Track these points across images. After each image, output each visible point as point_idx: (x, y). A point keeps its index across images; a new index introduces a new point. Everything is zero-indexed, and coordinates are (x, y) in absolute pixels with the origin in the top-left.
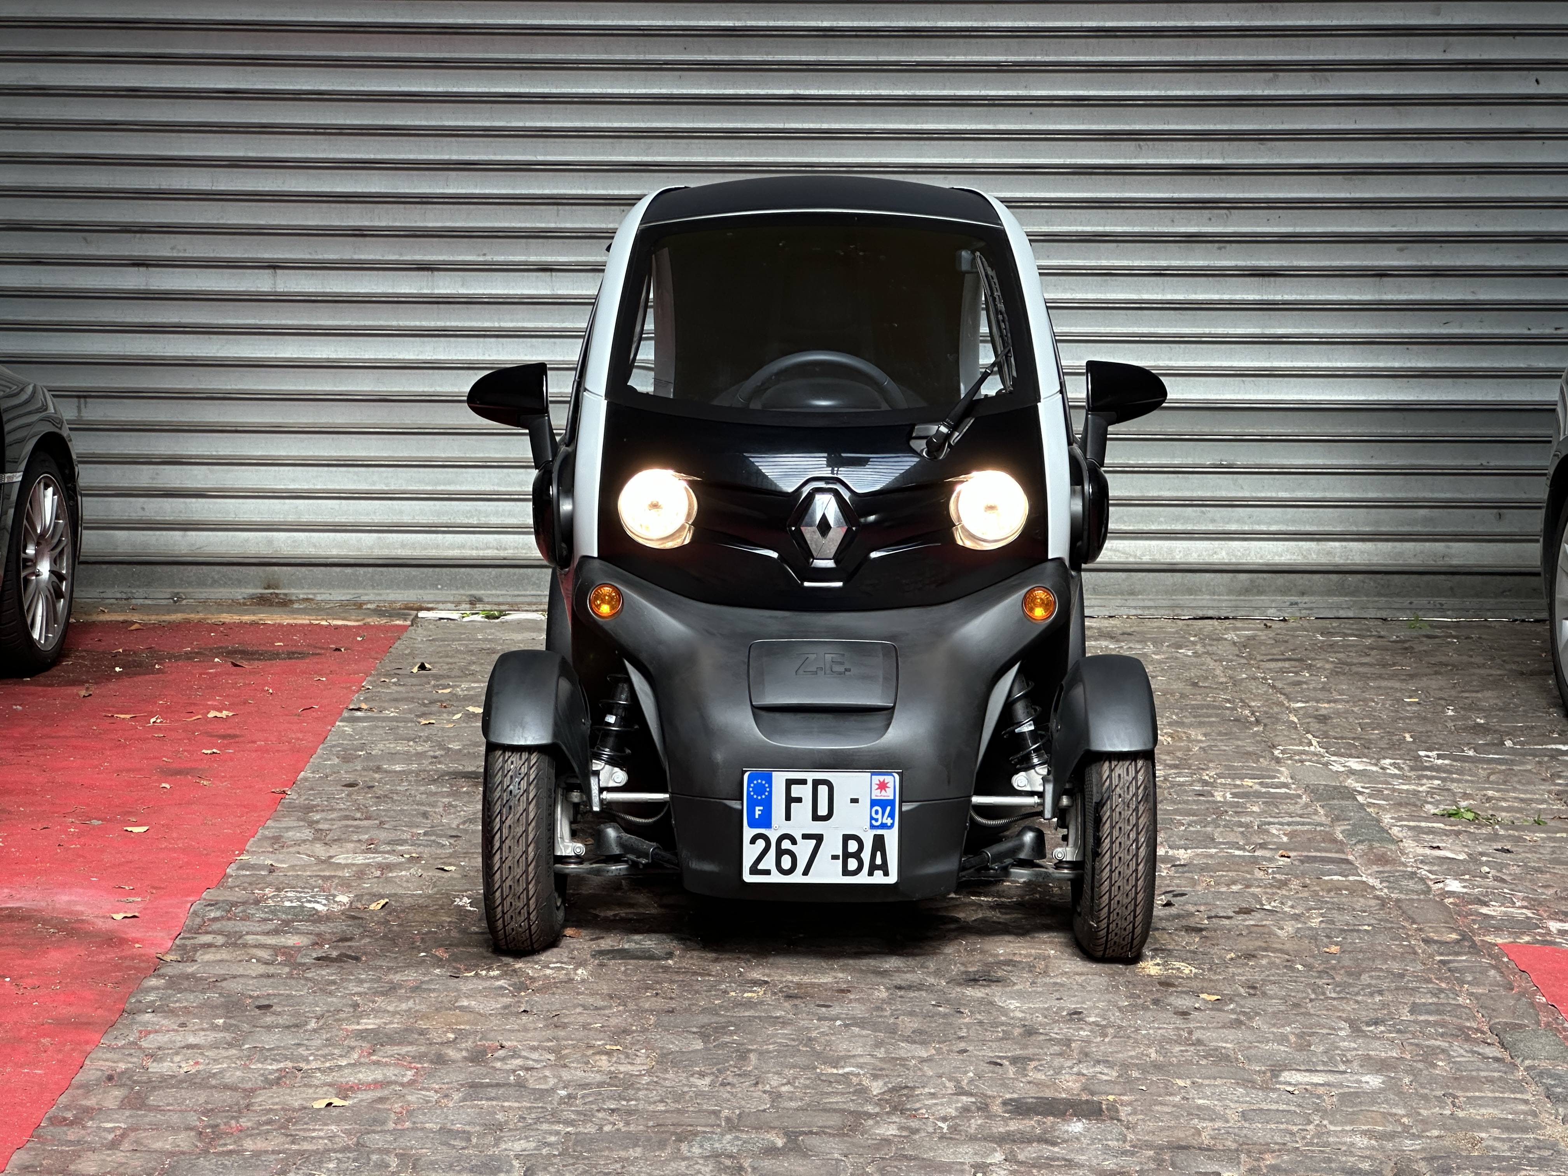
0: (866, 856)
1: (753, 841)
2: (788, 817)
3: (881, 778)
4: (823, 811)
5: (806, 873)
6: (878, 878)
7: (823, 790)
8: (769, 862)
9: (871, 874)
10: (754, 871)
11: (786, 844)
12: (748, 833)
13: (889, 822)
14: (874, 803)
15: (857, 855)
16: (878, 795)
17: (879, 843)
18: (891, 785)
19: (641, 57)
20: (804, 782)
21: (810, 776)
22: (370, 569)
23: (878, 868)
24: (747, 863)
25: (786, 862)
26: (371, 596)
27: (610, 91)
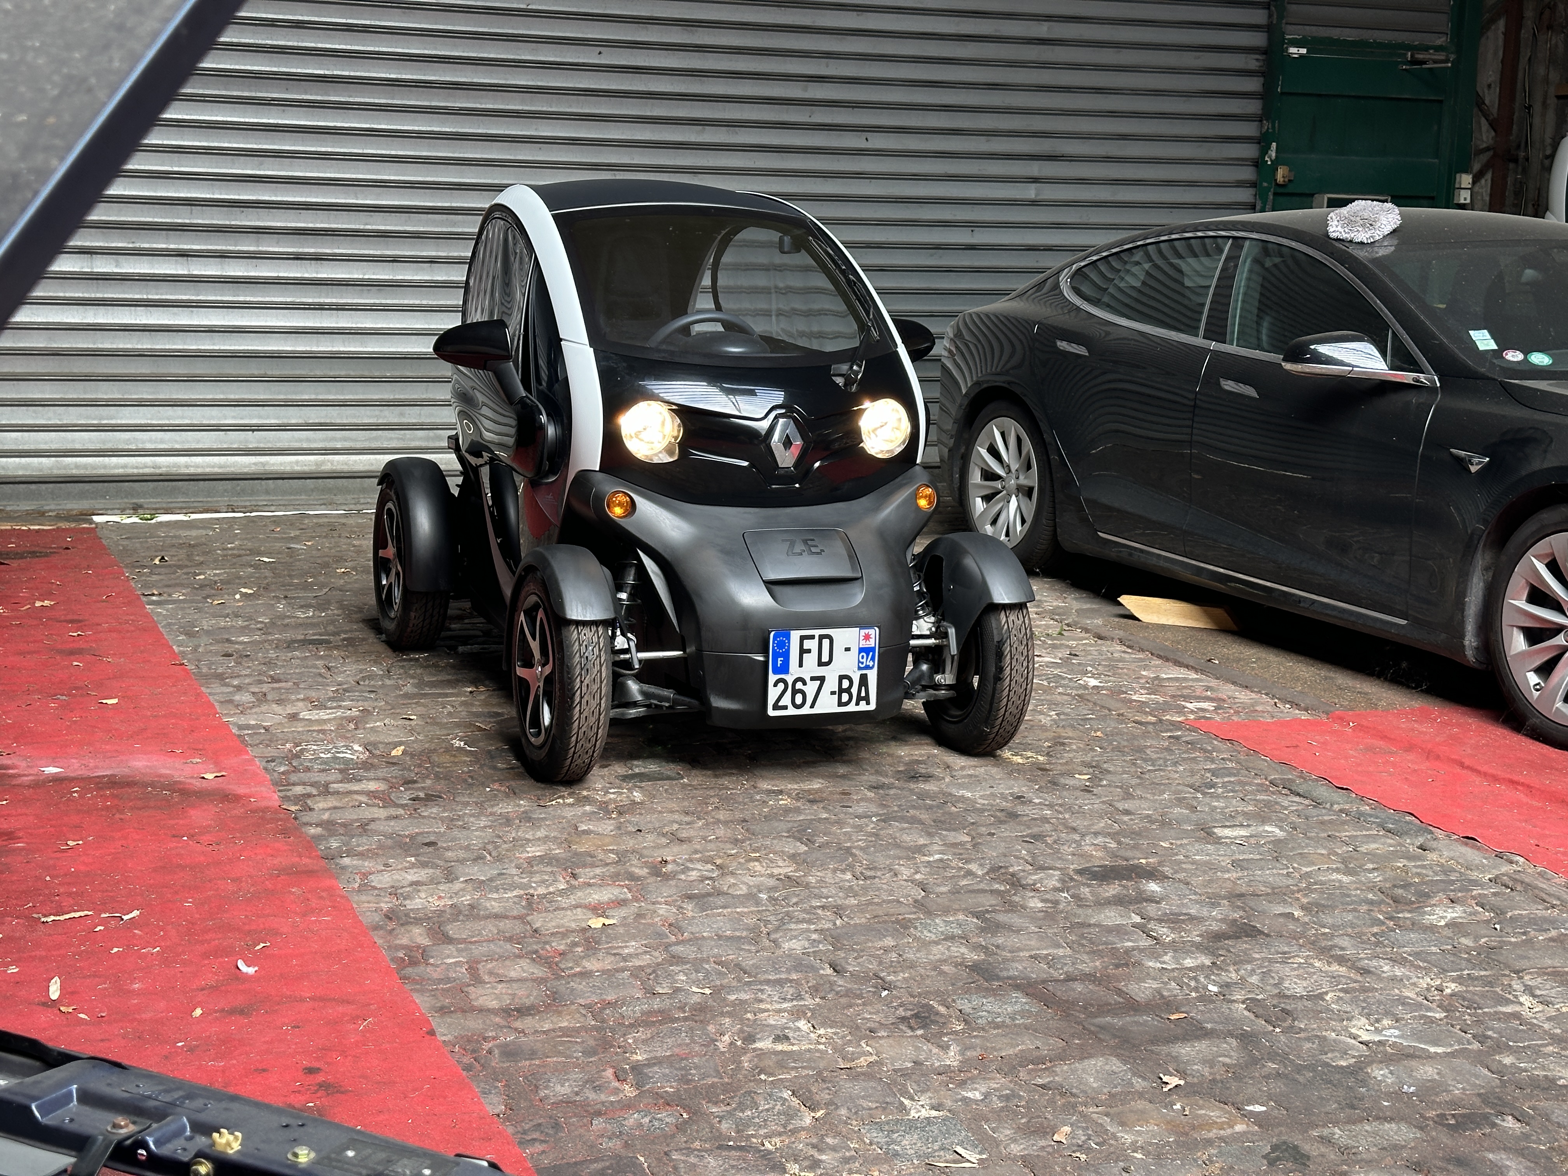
0: (854, 691)
1: (775, 685)
2: (801, 665)
3: (866, 631)
4: (825, 658)
5: (812, 706)
6: (863, 707)
7: (826, 643)
8: (786, 700)
9: (857, 704)
10: (776, 707)
11: (799, 685)
12: (772, 678)
13: (871, 664)
14: (861, 650)
15: (848, 691)
16: (863, 644)
17: (864, 680)
18: (873, 636)
19: (253, 94)
20: (812, 637)
21: (817, 633)
22: (51, 485)
23: (863, 699)
24: (771, 701)
25: (799, 699)
26: (51, 506)
27: (229, 119)
